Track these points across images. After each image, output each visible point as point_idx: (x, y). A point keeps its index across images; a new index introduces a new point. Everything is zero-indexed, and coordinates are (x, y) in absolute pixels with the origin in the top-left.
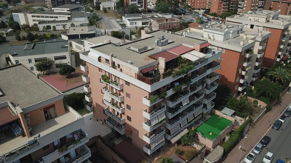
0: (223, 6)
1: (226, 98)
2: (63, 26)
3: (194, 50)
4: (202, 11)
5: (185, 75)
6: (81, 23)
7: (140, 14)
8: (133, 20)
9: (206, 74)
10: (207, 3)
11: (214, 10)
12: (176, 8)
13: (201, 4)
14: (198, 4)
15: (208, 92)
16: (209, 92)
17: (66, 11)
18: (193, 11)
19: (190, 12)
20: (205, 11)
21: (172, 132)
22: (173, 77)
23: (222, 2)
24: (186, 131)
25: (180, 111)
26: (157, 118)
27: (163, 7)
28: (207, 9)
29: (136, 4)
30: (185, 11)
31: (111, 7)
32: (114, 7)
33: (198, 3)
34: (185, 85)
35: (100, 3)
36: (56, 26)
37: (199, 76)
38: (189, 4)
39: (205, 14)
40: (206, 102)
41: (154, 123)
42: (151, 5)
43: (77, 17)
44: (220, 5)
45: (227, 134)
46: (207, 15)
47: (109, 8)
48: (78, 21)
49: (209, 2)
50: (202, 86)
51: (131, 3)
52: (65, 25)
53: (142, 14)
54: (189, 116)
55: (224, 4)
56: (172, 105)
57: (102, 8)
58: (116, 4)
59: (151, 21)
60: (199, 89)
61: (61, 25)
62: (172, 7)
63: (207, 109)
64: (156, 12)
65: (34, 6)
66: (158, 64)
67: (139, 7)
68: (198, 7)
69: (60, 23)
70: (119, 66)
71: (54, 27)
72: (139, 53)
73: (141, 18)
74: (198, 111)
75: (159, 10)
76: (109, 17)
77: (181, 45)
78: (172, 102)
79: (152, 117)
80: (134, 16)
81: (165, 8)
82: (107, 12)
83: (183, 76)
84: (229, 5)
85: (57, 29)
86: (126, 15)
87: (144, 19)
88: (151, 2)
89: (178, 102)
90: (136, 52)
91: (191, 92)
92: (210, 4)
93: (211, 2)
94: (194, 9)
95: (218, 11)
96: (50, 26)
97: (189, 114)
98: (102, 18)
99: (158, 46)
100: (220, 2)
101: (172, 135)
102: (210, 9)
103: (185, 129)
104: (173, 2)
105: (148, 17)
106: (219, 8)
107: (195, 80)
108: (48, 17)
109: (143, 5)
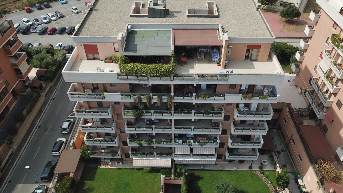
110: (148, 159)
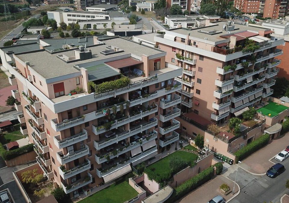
0: (280, 10)
1: (284, 88)
2: (103, 24)
3: (258, 35)
4: (253, 16)
5: (252, 53)
6: (122, 22)
7: (183, 15)
8: (178, 21)
9: (269, 57)
10: (260, 6)
11: (269, 14)
12: (223, 11)
13: (252, 8)
14: (248, 8)
15: (268, 76)
16: (270, 76)
17: (101, 11)
18: (242, 15)
19: (240, 16)
20: (257, 15)
21: (236, 106)
22: (243, 52)
23: (279, 5)
24: (247, 109)
25: (244, 88)
26: (226, 87)
27: (209, 9)
28: (259, 14)
29: (178, 5)
30: (233, 15)
31: (148, 8)
32: (152, 9)
33: (249, 6)
34: (251, 63)
35: (136, 4)
36: (96, 25)
37: (263, 57)
38: (237, 7)
39: (257, 19)
40: (266, 86)
41: (224, 91)
42: (193, 8)
43: (116, 17)
44: (275, 8)
45: (285, 117)
46: (259, 20)
47: (146, 9)
48: (118, 21)
49: (262, 6)
50: (264, 68)
51: (172, 3)
52: (106, 24)
53: (186, 15)
54: (251, 95)
55: (280, 7)
56: (239, 79)
57: (138, 9)
58: (153, 5)
59: (196, 23)
60: (262, 70)
61: (102, 24)
62: (218, 9)
63: (266, 94)
64: (201, 13)
65: (61, 6)
66: (230, 42)
67: (182, 8)
68: (248, 11)
69: (100, 21)
70: (195, 43)
71: (95, 26)
72: (210, 34)
73: (186, 19)
74: (258, 93)
75: (204, 12)
76: (149, 19)
77: (246, 31)
78: (239, 76)
79: (223, 84)
80: (178, 17)
81: (212, 10)
82: (145, 13)
83: (250, 54)
84: (286, 9)
85: (97, 28)
86: (168, 16)
87: (188, 21)
88: (194, 4)
89: (243, 78)
90: (208, 34)
91: (255, 71)
92: (263, 8)
93: (264, 6)
94: (243, 13)
95: (273, 15)
96: (90, 25)
97: (251, 93)
98: (141, 19)
99: (225, 31)
100: (276, 4)
101: (236, 109)
102: (263, 14)
103: (246, 107)
104: (220, 4)
105: (192, 18)
106: (274, 12)
107: (259, 60)
108: (84, 16)
109: (186, 6)
110: (114, 171)
